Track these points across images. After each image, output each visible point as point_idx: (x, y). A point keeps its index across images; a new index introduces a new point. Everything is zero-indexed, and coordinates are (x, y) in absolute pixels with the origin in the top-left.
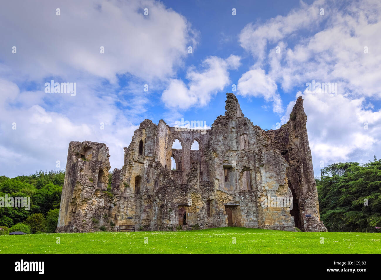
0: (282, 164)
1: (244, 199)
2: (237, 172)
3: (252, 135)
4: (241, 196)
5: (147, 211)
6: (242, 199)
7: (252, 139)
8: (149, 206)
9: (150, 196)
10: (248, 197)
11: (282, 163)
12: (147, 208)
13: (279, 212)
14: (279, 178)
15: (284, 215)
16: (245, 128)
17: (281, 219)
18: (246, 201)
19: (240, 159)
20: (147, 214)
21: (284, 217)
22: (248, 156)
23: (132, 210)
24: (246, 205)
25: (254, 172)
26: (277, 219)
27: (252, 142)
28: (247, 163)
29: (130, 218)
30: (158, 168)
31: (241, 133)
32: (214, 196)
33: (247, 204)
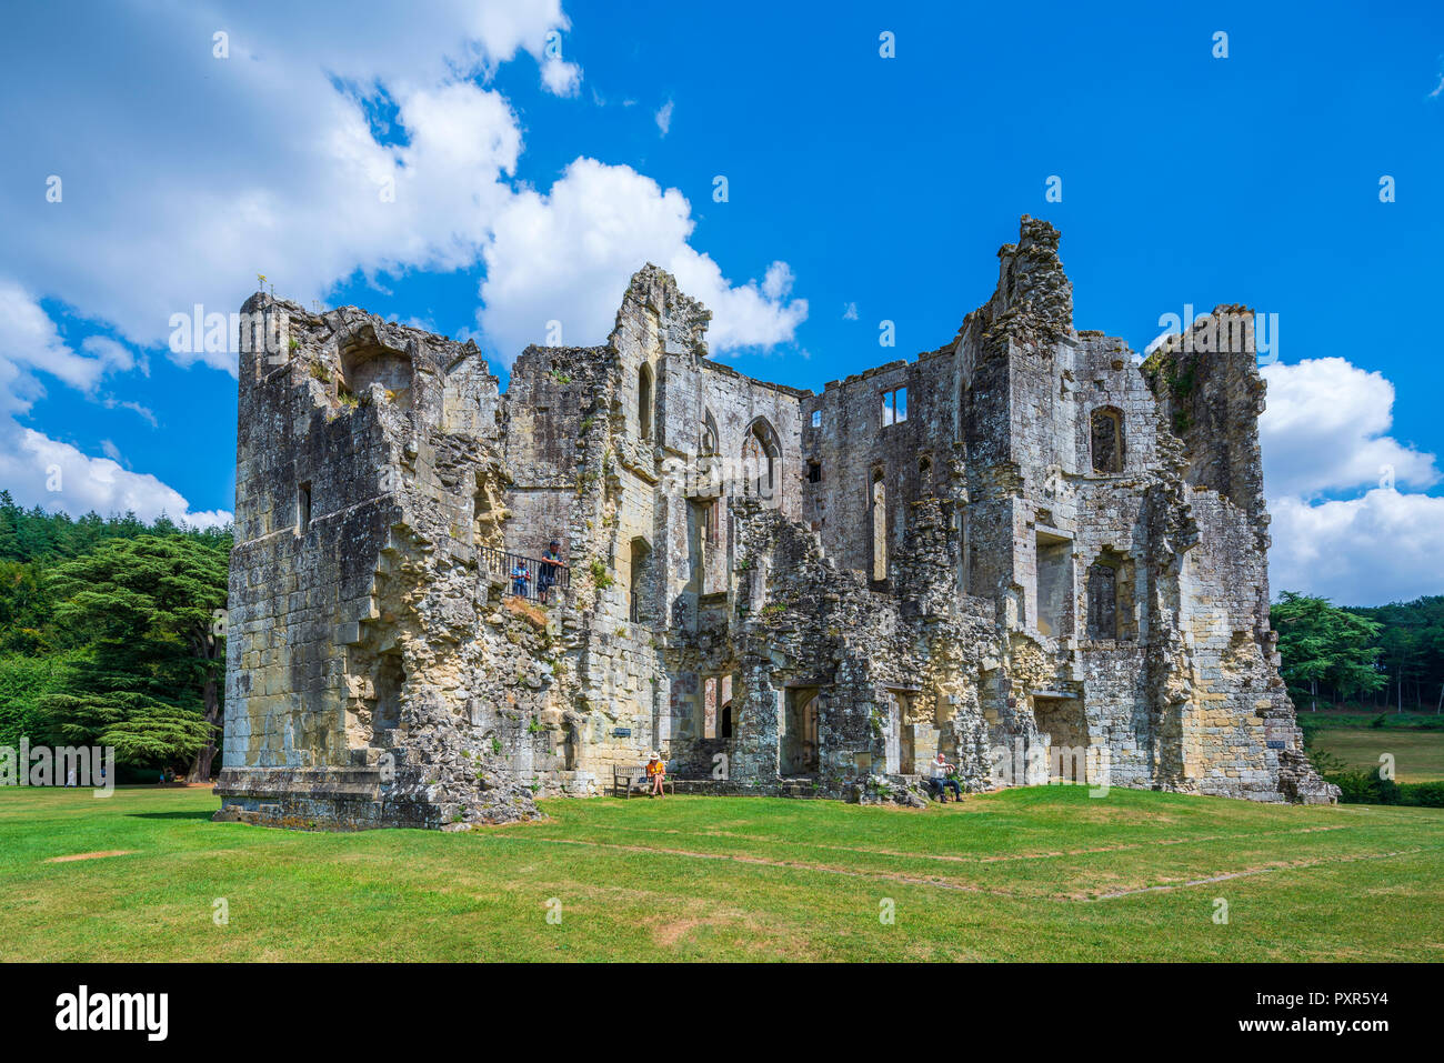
0: (1247, 551)
1: (1100, 675)
2: (1075, 565)
3: (1141, 418)
4: (1091, 665)
5: (681, 704)
6: (1095, 674)
7: (1141, 439)
8: (688, 683)
9: (689, 637)
10: (1118, 668)
11: (1250, 547)
12: (682, 688)
13: (1226, 729)
14: (1235, 604)
15: (1246, 745)
16: (1117, 383)
17: (1233, 757)
18: (1109, 683)
19: (1091, 514)
20: (683, 715)
21: (1243, 749)
22: (1123, 504)
23: (627, 696)
24: (1108, 699)
25: (1145, 570)
26: (1218, 756)
27: (1139, 447)
28: (1119, 534)
29: (621, 734)
30: (755, 513)
31: (1096, 403)
32: (999, 657)
33: (1114, 696)
